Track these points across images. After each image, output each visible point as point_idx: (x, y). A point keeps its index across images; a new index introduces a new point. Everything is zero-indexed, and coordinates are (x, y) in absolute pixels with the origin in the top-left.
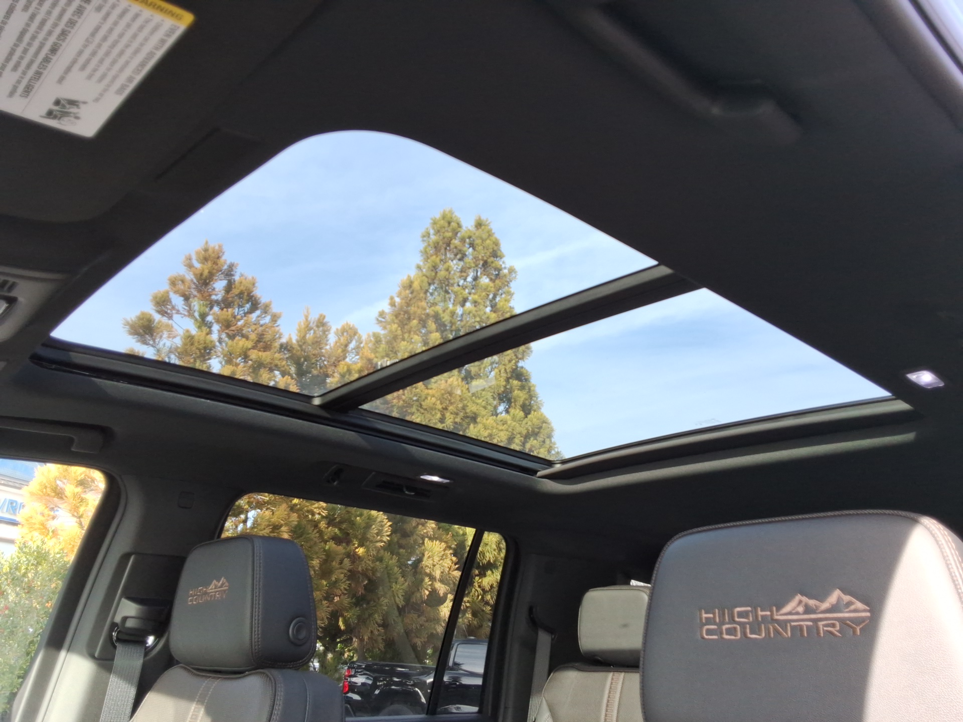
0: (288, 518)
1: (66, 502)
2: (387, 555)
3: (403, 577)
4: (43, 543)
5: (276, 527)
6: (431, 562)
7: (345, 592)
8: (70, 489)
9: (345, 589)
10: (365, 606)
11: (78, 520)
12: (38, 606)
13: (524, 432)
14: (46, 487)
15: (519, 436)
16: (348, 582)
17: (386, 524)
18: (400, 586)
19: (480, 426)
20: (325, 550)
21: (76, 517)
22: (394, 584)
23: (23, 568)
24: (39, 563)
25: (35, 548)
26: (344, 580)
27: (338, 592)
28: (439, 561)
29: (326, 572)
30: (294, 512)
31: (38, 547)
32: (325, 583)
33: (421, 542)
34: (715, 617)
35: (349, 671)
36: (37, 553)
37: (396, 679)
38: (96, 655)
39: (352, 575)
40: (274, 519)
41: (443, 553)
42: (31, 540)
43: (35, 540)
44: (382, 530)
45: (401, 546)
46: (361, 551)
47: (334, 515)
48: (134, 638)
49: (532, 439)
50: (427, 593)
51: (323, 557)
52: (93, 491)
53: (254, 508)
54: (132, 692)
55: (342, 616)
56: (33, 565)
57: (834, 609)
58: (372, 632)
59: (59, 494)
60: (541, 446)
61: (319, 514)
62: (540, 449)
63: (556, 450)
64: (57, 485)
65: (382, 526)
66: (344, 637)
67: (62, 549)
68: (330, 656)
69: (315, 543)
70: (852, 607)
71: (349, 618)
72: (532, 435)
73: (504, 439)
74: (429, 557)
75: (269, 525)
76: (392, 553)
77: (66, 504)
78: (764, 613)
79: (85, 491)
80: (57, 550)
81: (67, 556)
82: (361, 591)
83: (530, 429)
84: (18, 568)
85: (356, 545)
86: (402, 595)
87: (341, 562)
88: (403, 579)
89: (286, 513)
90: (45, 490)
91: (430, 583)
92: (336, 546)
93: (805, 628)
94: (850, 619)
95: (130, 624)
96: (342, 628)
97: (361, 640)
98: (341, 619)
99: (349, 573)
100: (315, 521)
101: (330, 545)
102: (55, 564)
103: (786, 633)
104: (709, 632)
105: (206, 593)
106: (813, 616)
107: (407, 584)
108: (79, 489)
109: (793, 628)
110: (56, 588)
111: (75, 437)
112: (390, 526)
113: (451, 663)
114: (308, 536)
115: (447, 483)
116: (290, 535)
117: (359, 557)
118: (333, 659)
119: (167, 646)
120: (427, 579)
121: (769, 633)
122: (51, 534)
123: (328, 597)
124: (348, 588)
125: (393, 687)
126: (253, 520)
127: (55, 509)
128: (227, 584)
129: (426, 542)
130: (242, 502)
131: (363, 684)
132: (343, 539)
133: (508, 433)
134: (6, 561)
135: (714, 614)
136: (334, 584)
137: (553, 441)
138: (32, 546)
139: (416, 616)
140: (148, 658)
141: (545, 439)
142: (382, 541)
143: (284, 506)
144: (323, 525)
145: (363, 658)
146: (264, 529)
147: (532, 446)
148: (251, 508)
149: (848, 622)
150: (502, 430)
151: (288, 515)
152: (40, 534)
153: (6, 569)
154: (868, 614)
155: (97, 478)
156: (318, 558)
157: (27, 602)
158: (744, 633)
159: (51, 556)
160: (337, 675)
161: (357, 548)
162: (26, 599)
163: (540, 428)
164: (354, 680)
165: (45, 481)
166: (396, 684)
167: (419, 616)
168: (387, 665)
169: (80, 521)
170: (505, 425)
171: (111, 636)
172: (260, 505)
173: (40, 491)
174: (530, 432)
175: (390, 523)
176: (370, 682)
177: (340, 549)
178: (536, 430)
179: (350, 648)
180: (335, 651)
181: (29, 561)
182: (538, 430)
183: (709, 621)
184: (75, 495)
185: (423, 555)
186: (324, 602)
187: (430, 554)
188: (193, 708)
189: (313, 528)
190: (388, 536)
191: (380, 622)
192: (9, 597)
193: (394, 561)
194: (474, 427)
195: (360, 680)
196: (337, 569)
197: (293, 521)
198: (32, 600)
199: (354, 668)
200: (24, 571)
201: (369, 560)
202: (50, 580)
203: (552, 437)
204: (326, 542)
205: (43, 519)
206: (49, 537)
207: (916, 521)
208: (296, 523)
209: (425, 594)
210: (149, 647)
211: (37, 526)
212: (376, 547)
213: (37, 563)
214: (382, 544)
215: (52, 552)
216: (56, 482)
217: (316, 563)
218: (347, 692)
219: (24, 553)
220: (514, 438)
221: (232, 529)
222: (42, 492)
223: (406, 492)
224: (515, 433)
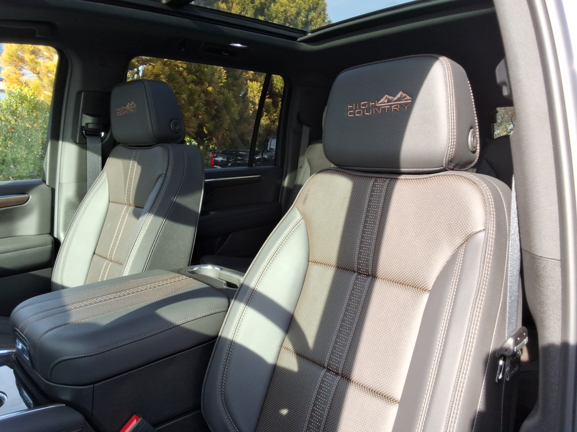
0: (164, 70)
1: (27, 65)
2: (226, 91)
3: (237, 103)
4: (22, 90)
5: (157, 76)
6: (253, 94)
7: (204, 113)
8: (27, 57)
9: (204, 111)
10: (217, 120)
11: (38, 75)
12: (29, 126)
13: (307, 8)
14: (12, 56)
15: (304, 10)
16: (205, 107)
17: (223, 72)
18: (235, 109)
19: (278, 4)
20: (189, 89)
21: (36, 74)
22: (232, 107)
23: (14, 105)
24: (22, 103)
25: (17, 93)
26: (203, 106)
27: (201, 113)
28: (257, 93)
29: (191, 102)
30: (166, 66)
31: (19, 93)
32: (192, 108)
33: (245, 82)
34: (353, 107)
35: (213, 155)
36: (20, 96)
37: (239, 158)
38: (77, 142)
39: (207, 103)
40: (155, 71)
41: (259, 89)
42: (14, 89)
43: (16, 89)
44: (222, 75)
45: (234, 86)
46: (210, 89)
47: (191, 68)
48: (94, 133)
49: (312, 12)
50: (251, 112)
51: (188, 92)
52: (41, 58)
53: (142, 64)
54: (100, 158)
55: (205, 126)
56: (19, 103)
57: (399, 100)
58: (223, 134)
59: (22, 60)
60: (318, 17)
61: (182, 67)
62: (317, 19)
63: (328, 19)
64: (19, 55)
65: (221, 73)
66: (208, 138)
67: (33, 93)
68: (201, 147)
69: (182, 85)
70: (405, 99)
71: (209, 127)
72: (312, 10)
73: (294, 13)
74: (251, 91)
75: (152, 75)
76: (229, 90)
77: (27, 66)
78: (372, 104)
79: (37, 58)
80: (31, 94)
81: (37, 97)
82: (214, 112)
83: (311, 5)
84: (11, 106)
85: (207, 86)
86: (238, 114)
87: (199, 96)
88: (237, 105)
89: (162, 66)
90: (12, 58)
91: (252, 106)
92: (195, 86)
93: (387, 109)
94: (404, 104)
95: (90, 126)
96: (206, 132)
97: (218, 139)
98: (204, 128)
99: (205, 102)
100: (180, 72)
101: (191, 86)
102: (32, 102)
103: (380, 111)
104: (351, 114)
105: (126, 110)
106: (390, 104)
107: (240, 107)
108: (33, 57)
109: (382, 109)
110: (37, 116)
111: (36, 29)
112: (225, 73)
113: (268, 149)
114: (177, 81)
115: (246, 47)
116: (166, 80)
117: (210, 92)
118: (203, 149)
119: (112, 135)
120: (250, 104)
121: (373, 112)
122: (24, 85)
123: (195, 115)
124: (205, 110)
125: (238, 162)
126: (143, 72)
127: (22, 69)
128: (135, 105)
129: (248, 83)
130: (134, 60)
131: (222, 161)
132: (199, 82)
133: (296, 9)
134: (3, 102)
135: (353, 106)
136: (198, 108)
137: (326, 13)
138: (15, 92)
139: (246, 125)
140: (103, 143)
141: (320, 12)
142: (222, 83)
143: (159, 62)
144: (185, 74)
145: (219, 148)
146: (150, 77)
147: (313, 17)
148: (140, 64)
149: (403, 105)
150: (292, 7)
151: (163, 68)
152: (18, 85)
153: (4, 106)
154: (411, 101)
155: (42, 49)
156: (185, 93)
157: (23, 124)
158: (364, 113)
159: (28, 98)
160: (207, 157)
161: (208, 87)
162: (22, 123)
163: (318, 4)
164: (216, 159)
165: (10, 53)
166: (239, 160)
167: (249, 125)
168: (234, 151)
169: (39, 76)
170: (295, 3)
171: (83, 133)
172: (144, 63)
173: (9, 58)
174: (311, 7)
175: (225, 71)
176: (225, 160)
177: (198, 88)
178: (315, 6)
179: (212, 143)
180: (204, 145)
181: (17, 101)
182: (316, 6)
183: (351, 109)
184: (32, 61)
185: (248, 90)
186: (193, 118)
187: (252, 89)
188: (131, 162)
189: (179, 76)
190: (225, 79)
191: (227, 129)
192: (12, 122)
193: (230, 94)
194: (274, 5)
195: (220, 159)
196: (198, 100)
197: (167, 71)
198: (25, 123)
199: (216, 153)
200: (15, 107)
201: (216, 94)
202: (32, 112)
203: (326, 10)
204: (188, 84)
205: (17, 76)
206: (23, 86)
207: (437, 59)
208: (169, 73)
209: (250, 113)
210: (103, 137)
211: (15, 80)
212: (219, 86)
213: (22, 102)
214: (222, 84)
215: (28, 95)
216: (17, 52)
217: (184, 96)
218: (214, 165)
219: (12, 96)
220: (301, 12)
221: (131, 77)
222: (11, 59)
223: (224, 54)
224: (301, 9)
